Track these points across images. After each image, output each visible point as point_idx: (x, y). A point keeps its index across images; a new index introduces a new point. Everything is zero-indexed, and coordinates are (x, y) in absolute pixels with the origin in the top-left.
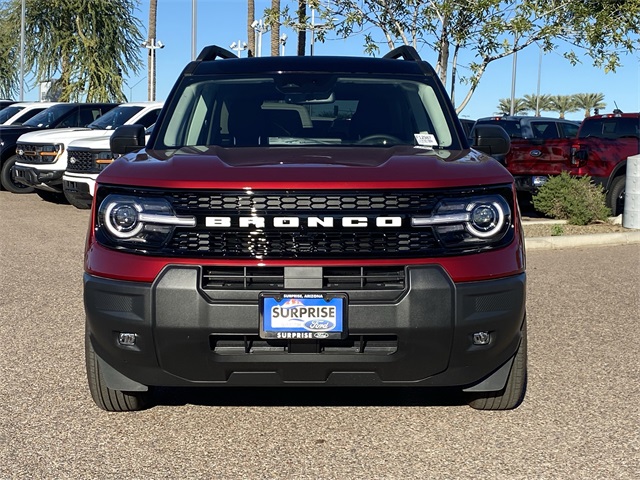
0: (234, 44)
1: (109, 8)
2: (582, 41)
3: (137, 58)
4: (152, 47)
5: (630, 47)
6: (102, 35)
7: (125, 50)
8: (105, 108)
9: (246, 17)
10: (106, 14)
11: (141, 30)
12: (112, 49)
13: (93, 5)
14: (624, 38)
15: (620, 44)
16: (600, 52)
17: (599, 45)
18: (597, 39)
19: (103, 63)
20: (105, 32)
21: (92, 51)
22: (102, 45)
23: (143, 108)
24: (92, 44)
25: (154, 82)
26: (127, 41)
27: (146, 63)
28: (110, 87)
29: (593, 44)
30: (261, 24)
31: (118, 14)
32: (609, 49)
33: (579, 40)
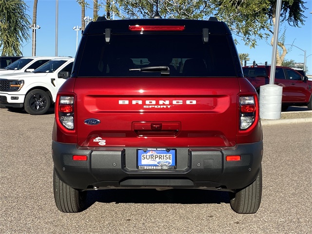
0: (75, 27)
1: (14, 10)
2: (240, 33)
3: (27, 34)
4: (34, 28)
5: (261, 37)
6: (10, 22)
7: (22, 30)
8: (14, 59)
9: (81, 15)
10: (12, 12)
11: (29, 20)
12: (15, 29)
13: (6, 8)
14: (259, 33)
15: (257, 35)
16: (248, 39)
17: (247, 35)
18: (246, 33)
19: (10, 36)
20: (11, 21)
21: (5, 30)
22: (10, 27)
23: (33, 60)
24: (5, 27)
25: (35, 45)
26: (22, 26)
27: (31, 36)
28: (14, 48)
29: (245, 35)
30: (88, 18)
31: (18, 13)
32: (252, 37)
33: (238, 33)
